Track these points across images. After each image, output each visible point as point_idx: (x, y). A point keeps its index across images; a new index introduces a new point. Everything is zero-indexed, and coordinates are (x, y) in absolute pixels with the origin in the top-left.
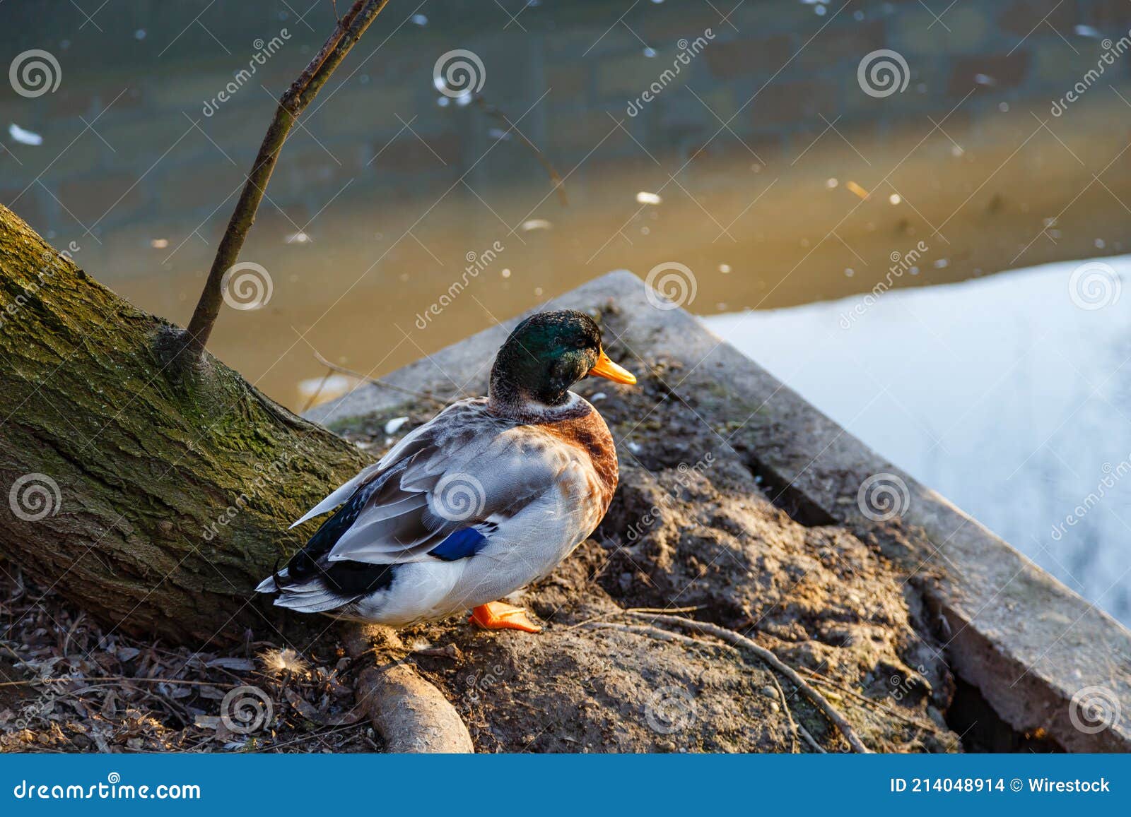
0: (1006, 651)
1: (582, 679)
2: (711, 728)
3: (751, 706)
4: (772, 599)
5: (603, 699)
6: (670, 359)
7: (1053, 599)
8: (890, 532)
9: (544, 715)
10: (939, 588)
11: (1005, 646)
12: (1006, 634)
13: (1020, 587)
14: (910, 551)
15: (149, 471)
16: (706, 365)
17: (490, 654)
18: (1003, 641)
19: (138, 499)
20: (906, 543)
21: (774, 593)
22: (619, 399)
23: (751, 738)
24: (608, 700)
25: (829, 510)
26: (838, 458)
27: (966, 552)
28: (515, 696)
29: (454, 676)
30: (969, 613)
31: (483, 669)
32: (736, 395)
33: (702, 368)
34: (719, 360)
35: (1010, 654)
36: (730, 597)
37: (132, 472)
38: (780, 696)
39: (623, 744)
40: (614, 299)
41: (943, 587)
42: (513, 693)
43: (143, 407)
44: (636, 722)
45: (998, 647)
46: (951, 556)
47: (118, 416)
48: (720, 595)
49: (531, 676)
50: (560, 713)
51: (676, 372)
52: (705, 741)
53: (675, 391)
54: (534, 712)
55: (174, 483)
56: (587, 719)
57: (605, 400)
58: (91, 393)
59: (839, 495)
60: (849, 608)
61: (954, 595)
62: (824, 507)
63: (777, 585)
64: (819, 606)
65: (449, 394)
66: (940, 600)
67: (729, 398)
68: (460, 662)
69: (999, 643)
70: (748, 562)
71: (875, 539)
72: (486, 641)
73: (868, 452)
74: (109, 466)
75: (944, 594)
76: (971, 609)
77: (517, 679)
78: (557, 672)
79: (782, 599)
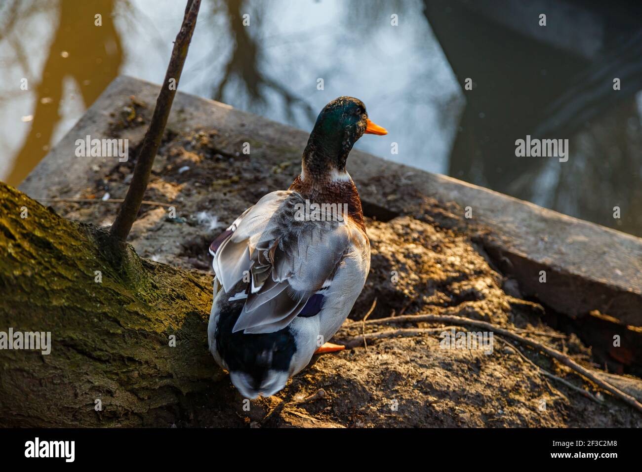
0: (562, 270)
1: (412, 385)
2: (505, 390)
3: (509, 365)
4: (415, 280)
5: (436, 394)
6: (206, 129)
7: (567, 227)
8: (436, 210)
9: (409, 419)
10: (493, 241)
11: (561, 267)
12: (555, 258)
13: (542, 225)
14: (458, 220)
15: (124, 340)
16: (234, 128)
17: (344, 387)
18: (557, 263)
19: (118, 363)
20: (452, 215)
21: (413, 276)
22: (198, 167)
23: (525, 387)
24: (440, 393)
25: (386, 207)
26: (366, 169)
27: (492, 211)
28: (381, 411)
29: (332, 411)
30: (523, 251)
31: (349, 399)
32: (267, 143)
33: (232, 130)
34: (239, 122)
35: (567, 271)
36: (390, 287)
37: (116, 346)
38: (516, 352)
39: (469, 421)
40: (133, 96)
41: (495, 238)
42: (378, 410)
43: (113, 296)
44: (463, 403)
45: (555, 269)
46: (484, 215)
47: (106, 310)
48: (384, 288)
49: (380, 394)
50: (418, 414)
51: (216, 138)
52: (506, 400)
53: (226, 151)
54: (401, 419)
55: (137, 343)
56: (438, 412)
57: (190, 170)
58: (90, 299)
59: (385, 195)
60: (459, 271)
61: (505, 242)
62: (381, 205)
63: (411, 270)
64: (444, 276)
65: (69, 194)
66: (499, 248)
67: (264, 147)
68: (329, 399)
69: (555, 266)
70: (387, 260)
71: (431, 219)
72: (334, 378)
73: (382, 160)
74: (104, 347)
75: (499, 243)
76: (523, 248)
77: (374, 399)
78: (394, 385)
79: (421, 278)
